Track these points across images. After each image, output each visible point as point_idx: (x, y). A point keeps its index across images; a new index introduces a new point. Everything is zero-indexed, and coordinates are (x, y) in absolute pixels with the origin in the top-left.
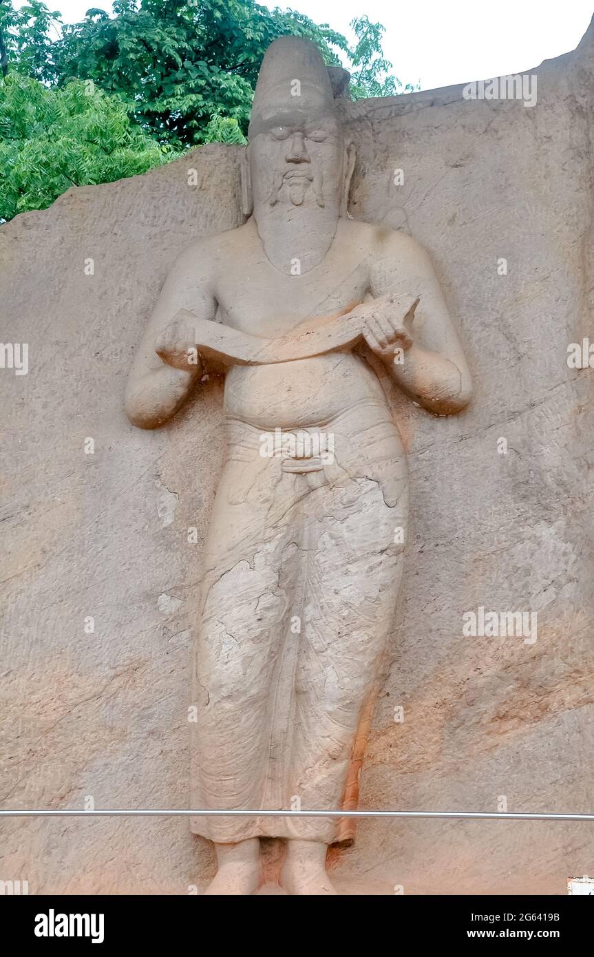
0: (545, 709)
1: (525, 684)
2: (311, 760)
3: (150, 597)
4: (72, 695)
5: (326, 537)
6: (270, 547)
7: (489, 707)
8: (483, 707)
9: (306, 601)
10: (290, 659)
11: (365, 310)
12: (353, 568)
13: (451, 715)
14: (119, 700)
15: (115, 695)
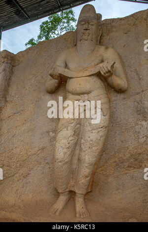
0: (141, 166)
1: (136, 160)
2: (81, 176)
3: (48, 132)
4: (29, 153)
5: (87, 123)
6: (72, 125)
7: (126, 164)
8: (125, 164)
9: (82, 138)
10: (78, 151)
11: (101, 65)
12: (93, 131)
13: (117, 165)
14: (40, 155)
15: (39, 154)
